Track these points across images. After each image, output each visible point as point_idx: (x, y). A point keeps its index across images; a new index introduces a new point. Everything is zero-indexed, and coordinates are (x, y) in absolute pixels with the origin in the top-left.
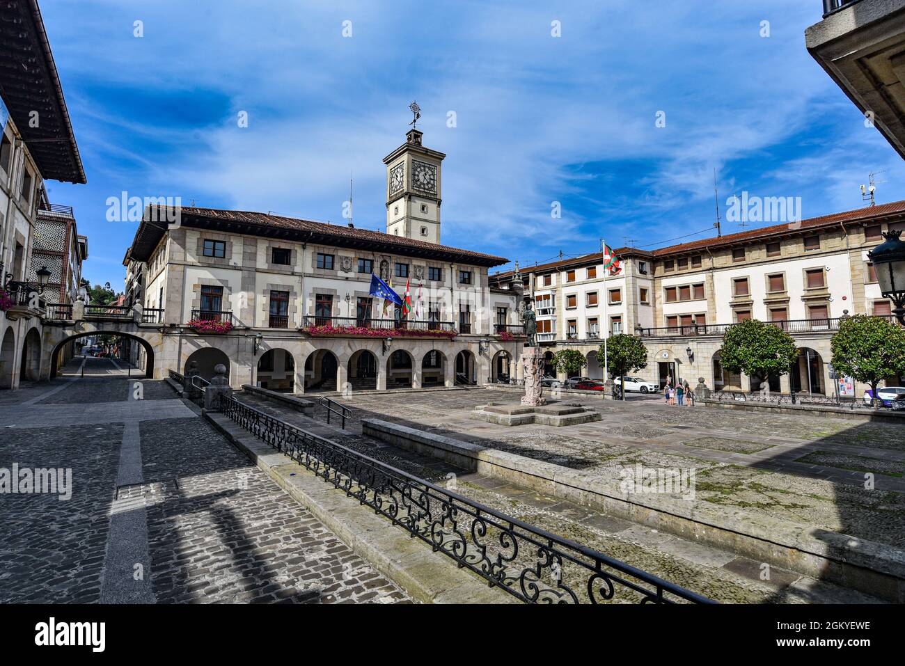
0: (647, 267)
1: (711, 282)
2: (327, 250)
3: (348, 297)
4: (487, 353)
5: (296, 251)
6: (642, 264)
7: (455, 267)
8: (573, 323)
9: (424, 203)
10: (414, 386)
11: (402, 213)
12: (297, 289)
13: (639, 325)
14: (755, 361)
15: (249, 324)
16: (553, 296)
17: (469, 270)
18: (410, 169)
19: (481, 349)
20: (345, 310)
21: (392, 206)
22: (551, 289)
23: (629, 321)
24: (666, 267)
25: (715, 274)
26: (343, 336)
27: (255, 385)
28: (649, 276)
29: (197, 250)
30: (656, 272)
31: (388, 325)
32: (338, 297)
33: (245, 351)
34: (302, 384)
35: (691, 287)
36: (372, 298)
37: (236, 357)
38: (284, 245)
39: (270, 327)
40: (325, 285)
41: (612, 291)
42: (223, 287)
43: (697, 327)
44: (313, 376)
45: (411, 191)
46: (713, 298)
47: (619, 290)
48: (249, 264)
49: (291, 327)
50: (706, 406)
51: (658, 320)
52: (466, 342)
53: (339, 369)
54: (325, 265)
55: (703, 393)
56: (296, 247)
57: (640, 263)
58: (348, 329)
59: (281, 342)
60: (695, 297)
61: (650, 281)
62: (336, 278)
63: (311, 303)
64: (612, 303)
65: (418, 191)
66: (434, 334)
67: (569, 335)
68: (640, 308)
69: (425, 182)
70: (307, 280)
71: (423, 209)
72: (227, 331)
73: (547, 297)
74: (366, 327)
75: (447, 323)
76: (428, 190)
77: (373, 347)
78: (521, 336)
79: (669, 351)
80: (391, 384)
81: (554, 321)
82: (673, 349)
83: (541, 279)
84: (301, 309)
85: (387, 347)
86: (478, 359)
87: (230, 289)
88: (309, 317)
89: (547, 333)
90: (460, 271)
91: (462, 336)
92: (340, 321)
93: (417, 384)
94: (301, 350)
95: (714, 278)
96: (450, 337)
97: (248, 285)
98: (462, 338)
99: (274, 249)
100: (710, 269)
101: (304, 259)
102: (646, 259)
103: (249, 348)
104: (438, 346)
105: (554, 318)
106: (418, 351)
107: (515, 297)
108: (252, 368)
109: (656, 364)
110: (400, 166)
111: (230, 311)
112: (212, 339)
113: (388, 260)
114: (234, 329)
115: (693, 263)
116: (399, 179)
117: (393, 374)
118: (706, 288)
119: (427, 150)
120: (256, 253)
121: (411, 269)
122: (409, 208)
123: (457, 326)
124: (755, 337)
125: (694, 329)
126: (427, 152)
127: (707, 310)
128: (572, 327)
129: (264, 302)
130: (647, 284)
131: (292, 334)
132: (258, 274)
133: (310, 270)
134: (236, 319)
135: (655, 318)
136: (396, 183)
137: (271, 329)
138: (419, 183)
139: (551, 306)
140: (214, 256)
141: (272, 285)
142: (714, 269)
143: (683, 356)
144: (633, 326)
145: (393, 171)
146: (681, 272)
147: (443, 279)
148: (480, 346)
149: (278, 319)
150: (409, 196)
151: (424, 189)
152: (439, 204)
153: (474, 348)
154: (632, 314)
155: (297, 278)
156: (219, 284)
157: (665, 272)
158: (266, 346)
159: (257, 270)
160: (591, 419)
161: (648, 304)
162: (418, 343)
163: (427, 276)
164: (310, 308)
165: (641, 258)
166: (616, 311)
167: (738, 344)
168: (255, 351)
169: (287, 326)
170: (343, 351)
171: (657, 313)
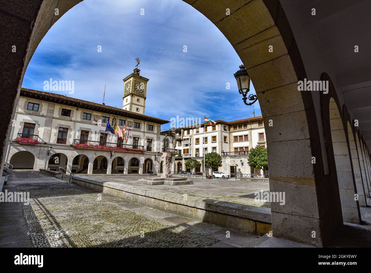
0: (227, 128)
1: (251, 134)
2: (88, 111)
3: (96, 133)
4: (158, 160)
5: (74, 111)
6: (225, 127)
7: (146, 123)
8: (198, 150)
9: (139, 98)
10: (124, 173)
11: (129, 101)
12: (72, 127)
13: (223, 151)
14: (260, 162)
15: (46, 141)
16: (190, 139)
17: (152, 125)
18: (134, 84)
19: (156, 158)
20: (94, 138)
21: (125, 99)
22: (190, 136)
23: (219, 149)
24: (234, 128)
25: (252, 131)
26: (92, 149)
27: (46, 169)
28: (228, 131)
29: (24, 107)
30: (231, 130)
31: (114, 146)
32: (92, 132)
33: (43, 153)
34: (70, 170)
35: (243, 136)
36: (107, 134)
37: (38, 155)
38: (68, 108)
39: (57, 143)
40: (86, 126)
41: (213, 137)
42: (35, 124)
43: (244, 152)
44: (79, 168)
45: (133, 93)
46: (251, 141)
47: (215, 137)
48: (50, 115)
49: (68, 144)
50: (241, 180)
51: (231, 149)
52: (149, 155)
53: (89, 163)
54: (87, 118)
55: (240, 175)
56: (74, 109)
57: (224, 126)
58: (95, 146)
59: (62, 150)
60: (245, 140)
61: (228, 134)
62: (91, 124)
63: (78, 134)
64: (213, 142)
65: (137, 93)
66: (135, 151)
67: (196, 155)
68: (224, 144)
69: (140, 90)
70: (77, 124)
71: (138, 100)
72: (35, 144)
73: (188, 139)
74: (104, 146)
75: (141, 146)
76: (140, 93)
77: (107, 155)
78: (173, 153)
79: (234, 161)
80: (113, 171)
81: (190, 149)
82: (235, 161)
83: (186, 132)
84: (73, 136)
85: (113, 155)
86: (154, 162)
87: (39, 125)
88: (76, 140)
89: (187, 154)
90: (148, 125)
91: (147, 152)
92: (91, 143)
93: (126, 172)
94: (71, 155)
95: (252, 133)
96: (142, 152)
97: (48, 124)
98: (148, 153)
99: (63, 109)
100: (250, 129)
101: (77, 115)
102: (226, 124)
103: (45, 152)
104: (136, 156)
105: (190, 148)
106: (127, 158)
107: (172, 137)
108: (46, 161)
109: (229, 167)
110: (130, 82)
111: (37, 135)
112: (27, 147)
113: (116, 118)
114: (38, 143)
115: (244, 127)
116: (129, 88)
117: (117, 168)
118: (249, 136)
119: (141, 77)
120: (54, 110)
121: (126, 123)
122: (132, 100)
123: (145, 148)
124: (260, 152)
125: (243, 152)
126: (141, 78)
127: (249, 145)
128: (198, 151)
129: (56, 132)
130: (227, 134)
131: (68, 147)
132: (54, 120)
133: (79, 120)
134: (40, 139)
135: (230, 148)
136: (127, 89)
137: (58, 144)
138: (137, 90)
139: (189, 143)
140: (33, 110)
141: (60, 125)
142: (252, 129)
143: (239, 163)
144: (220, 151)
145: (127, 85)
146: (239, 130)
147: (140, 127)
148: (155, 157)
149: (61, 140)
150: (132, 95)
151: (139, 92)
152: (145, 99)
153: (153, 158)
154: (220, 146)
155: (73, 122)
156: (34, 122)
157: (234, 130)
158: (54, 151)
159: (53, 118)
160: (188, 183)
161: (227, 143)
162: (127, 154)
163: (133, 126)
164: (78, 136)
165: (224, 124)
166: (214, 145)
167: (255, 156)
168: (48, 154)
169: (66, 143)
170: (92, 156)
171: (231, 146)
